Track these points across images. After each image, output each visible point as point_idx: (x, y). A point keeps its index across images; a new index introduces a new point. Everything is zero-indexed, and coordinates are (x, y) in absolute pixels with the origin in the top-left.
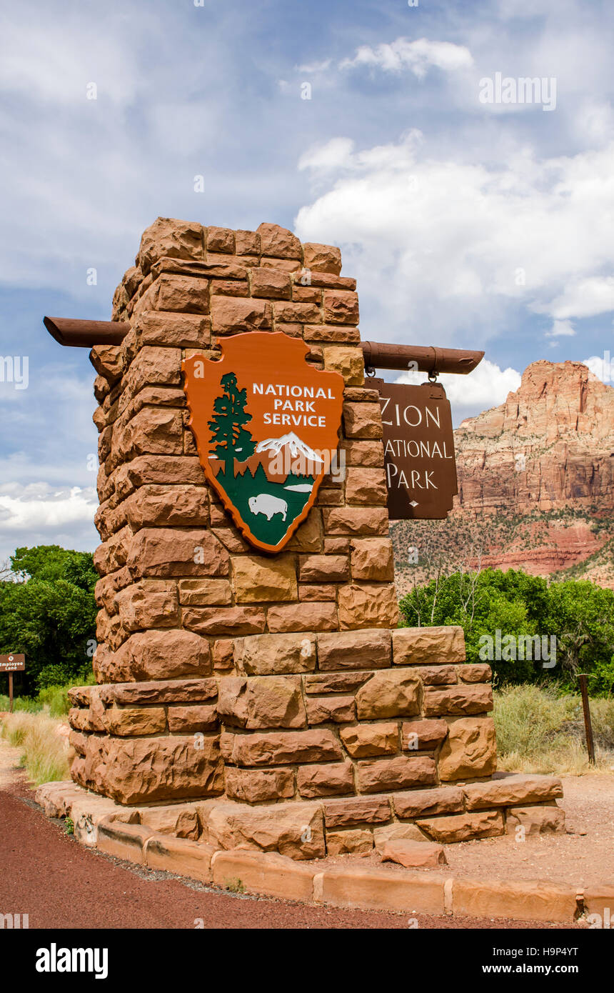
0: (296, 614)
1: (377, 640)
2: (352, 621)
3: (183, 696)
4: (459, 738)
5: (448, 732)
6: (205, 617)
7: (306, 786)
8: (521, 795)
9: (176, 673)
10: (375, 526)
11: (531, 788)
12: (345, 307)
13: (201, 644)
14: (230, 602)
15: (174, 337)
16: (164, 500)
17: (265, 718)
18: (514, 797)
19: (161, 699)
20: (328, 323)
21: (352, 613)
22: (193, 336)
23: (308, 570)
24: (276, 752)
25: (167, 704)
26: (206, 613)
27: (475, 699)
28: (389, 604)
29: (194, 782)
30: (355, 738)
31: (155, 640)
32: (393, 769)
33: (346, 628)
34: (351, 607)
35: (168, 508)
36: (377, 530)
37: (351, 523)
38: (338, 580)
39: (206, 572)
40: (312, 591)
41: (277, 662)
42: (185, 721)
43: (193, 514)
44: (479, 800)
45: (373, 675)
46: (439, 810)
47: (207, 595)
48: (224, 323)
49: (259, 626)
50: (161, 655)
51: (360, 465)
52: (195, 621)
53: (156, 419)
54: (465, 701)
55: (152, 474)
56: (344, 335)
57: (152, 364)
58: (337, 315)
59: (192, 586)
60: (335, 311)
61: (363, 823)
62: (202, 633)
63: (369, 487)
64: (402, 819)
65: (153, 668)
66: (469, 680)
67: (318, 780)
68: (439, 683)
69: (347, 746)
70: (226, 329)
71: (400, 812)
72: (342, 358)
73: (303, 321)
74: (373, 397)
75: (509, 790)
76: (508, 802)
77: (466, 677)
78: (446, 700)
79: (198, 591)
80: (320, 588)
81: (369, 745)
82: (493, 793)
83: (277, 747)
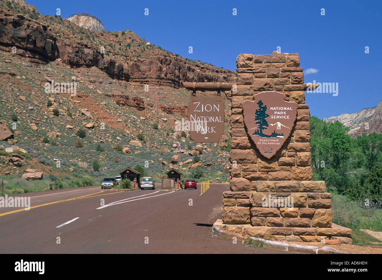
0: (277, 175)
1: (294, 184)
2: (295, 178)
3: (240, 196)
4: (319, 214)
5: (315, 212)
6: (249, 174)
7: (269, 223)
8: (335, 233)
9: (240, 190)
10: (304, 148)
11: (339, 231)
12: (298, 78)
13: (248, 182)
14: (256, 170)
15: (242, 93)
16: (237, 141)
17: (257, 204)
18: (333, 233)
19: (234, 196)
20: (292, 84)
21: (295, 175)
22: (247, 92)
23: (281, 162)
24: (260, 213)
25: (236, 198)
26: (249, 173)
27: (324, 203)
28: (308, 173)
29: (243, 219)
30: (284, 211)
31: (234, 180)
32: (295, 221)
33: (293, 179)
34: (295, 173)
35: (238, 144)
36: (305, 150)
37: (296, 147)
38: (291, 165)
39: (250, 162)
40: (282, 168)
41: (262, 188)
42: (240, 203)
43: (246, 145)
44: (320, 232)
45: (291, 194)
46: (306, 234)
47: (249, 168)
48: (257, 87)
49: (265, 178)
50: (236, 184)
51: (300, 129)
52: (246, 175)
53: (236, 118)
54: (321, 204)
55: (234, 134)
56: (297, 87)
57: (235, 101)
58: (295, 81)
59: (245, 166)
60: (294, 80)
61: (282, 234)
62: (248, 179)
63: (302, 136)
64: (295, 234)
65: (234, 188)
66: (324, 198)
67: (272, 221)
68: (313, 198)
69: (282, 213)
70: (258, 89)
71: (294, 233)
72: (296, 95)
73: (283, 84)
74: (306, 107)
75: (332, 231)
76: (330, 234)
77: (322, 197)
78: (315, 203)
79: (247, 167)
80: (285, 167)
81: (288, 214)
82: (326, 231)
83: (260, 211)
